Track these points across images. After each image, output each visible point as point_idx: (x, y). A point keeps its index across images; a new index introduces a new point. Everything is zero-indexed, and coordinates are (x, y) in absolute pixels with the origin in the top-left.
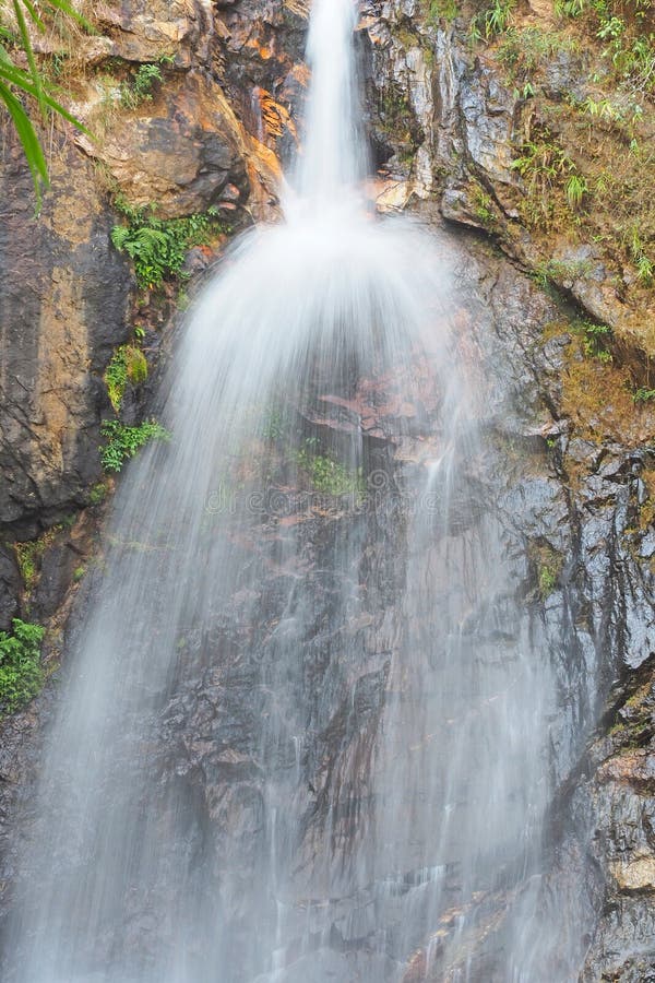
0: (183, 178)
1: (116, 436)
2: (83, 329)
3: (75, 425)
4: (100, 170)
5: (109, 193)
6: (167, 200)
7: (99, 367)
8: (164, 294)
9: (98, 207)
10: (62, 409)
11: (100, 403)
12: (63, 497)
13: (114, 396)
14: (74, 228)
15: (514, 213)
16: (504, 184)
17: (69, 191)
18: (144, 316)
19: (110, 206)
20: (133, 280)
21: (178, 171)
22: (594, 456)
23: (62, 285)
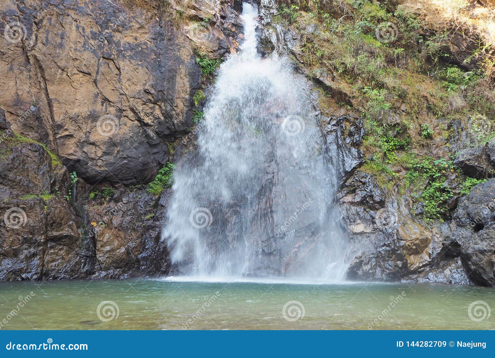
0: (214, 49)
1: (197, 114)
2: (188, 83)
3: (186, 109)
4: (193, 43)
5: (195, 49)
6: (210, 54)
7: (192, 94)
8: (210, 79)
9: (192, 53)
10: (182, 104)
11: (192, 104)
12: (182, 129)
13: (196, 103)
14: (185, 57)
15: (302, 61)
16: (299, 54)
17: (184, 47)
18: (204, 84)
19: (196, 52)
20: (202, 72)
21: (213, 47)
22: (329, 119)
23: (182, 70)
